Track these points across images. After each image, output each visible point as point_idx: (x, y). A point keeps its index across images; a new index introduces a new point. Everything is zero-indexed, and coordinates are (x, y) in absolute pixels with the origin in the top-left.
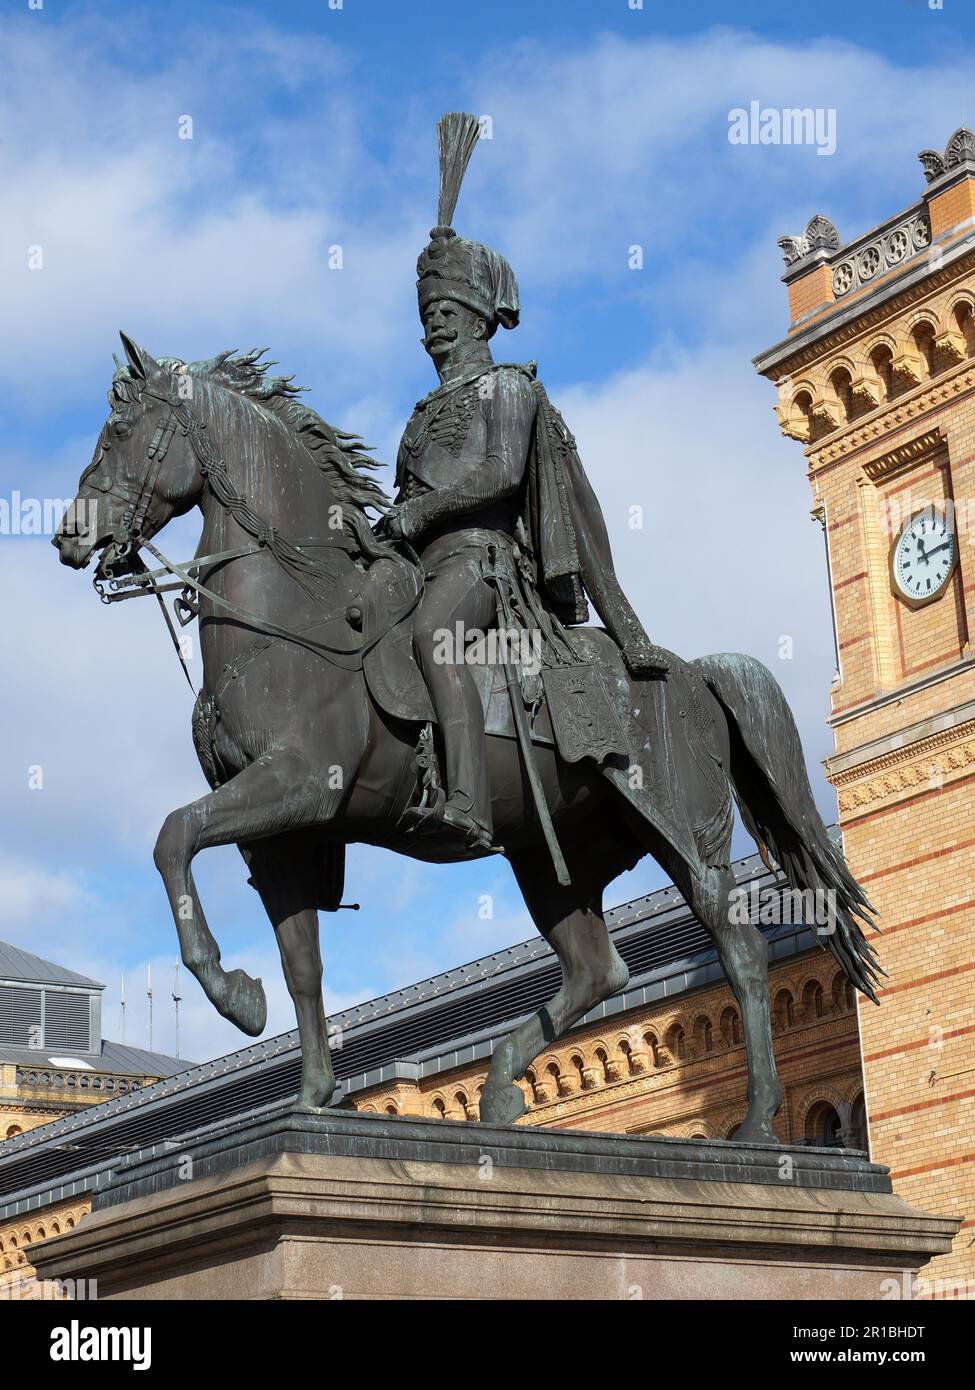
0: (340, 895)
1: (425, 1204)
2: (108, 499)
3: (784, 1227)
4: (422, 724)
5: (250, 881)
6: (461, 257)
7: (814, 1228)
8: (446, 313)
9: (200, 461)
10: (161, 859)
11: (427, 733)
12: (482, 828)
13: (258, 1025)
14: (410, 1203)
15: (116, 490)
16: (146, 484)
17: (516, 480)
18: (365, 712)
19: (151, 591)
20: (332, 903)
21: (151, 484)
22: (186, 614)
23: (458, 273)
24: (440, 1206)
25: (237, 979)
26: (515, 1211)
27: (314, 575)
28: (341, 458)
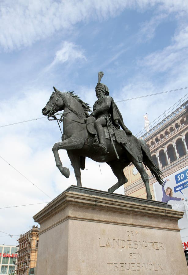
0: (85, 167)
1: (96, 201)
2: (50, 106)
3: (157, 211)
4: (95, 134)
5: (71, 165)
6: (101, 85)
7: (162, 212)
8: (99, 91)
9: (63, 101)
10: (53, 150)
11: (97, 135)
12: (105, 148)
13: (68, 176)
14: (92, 201)
15: (51, 105)
16: (55, 104)
17: (109, 106)
18: (87, 134)
19: (56, 120)
20: (83, 168)
21: (56, 104)
22: (61, 121)
23: (101, 87)
24: (99, 202)
25: (65, 168)
26: (112, 204)
27: (79, 116)
28: (84, 105)
